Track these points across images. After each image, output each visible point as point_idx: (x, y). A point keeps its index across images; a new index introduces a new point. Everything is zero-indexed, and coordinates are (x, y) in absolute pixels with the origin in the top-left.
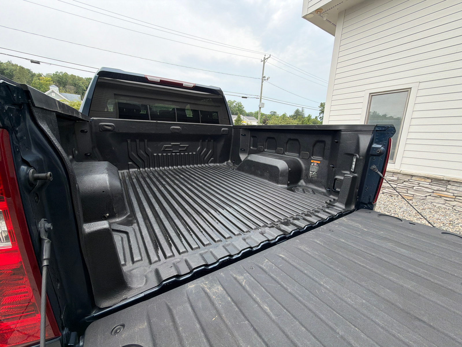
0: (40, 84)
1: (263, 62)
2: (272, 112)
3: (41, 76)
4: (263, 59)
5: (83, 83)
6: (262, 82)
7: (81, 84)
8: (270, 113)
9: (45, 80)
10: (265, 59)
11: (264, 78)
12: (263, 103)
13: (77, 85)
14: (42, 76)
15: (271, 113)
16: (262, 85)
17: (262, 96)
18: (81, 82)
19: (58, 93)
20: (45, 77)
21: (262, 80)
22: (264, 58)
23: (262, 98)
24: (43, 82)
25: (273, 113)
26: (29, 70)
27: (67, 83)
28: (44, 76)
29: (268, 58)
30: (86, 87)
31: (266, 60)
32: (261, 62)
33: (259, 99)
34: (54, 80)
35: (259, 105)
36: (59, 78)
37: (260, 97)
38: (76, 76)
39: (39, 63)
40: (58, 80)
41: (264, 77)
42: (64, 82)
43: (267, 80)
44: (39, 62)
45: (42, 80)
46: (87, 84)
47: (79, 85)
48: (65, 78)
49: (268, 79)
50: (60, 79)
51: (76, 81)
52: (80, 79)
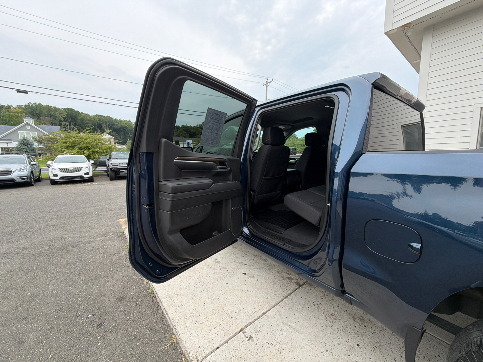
0: (10, 116)
1: (265, 86)
3: (10, 108)
4: (265, 83)
5: (60, 114)
7: (58, 114)
9: (15, 112)
10: (268, 83)
13: (53, 116)
14: (12, 108)
18: (57, 112)
19: (33, 125)
22: (267, 82)
24: (14, 114)
27: (41, 114)
29: (270, 82)
30: (64, 117)
31: (268, 84)
32: (263, 85)
34: (27, 112)
36: (32, 109)
38: (52, 107)
39: (27, 93)
40: (32, 112)
42: (37, 113)
44: (27, 91)
46: (65, 115)
47: (56, 116)
48: (39, 109)
50: (34, 110)
51: (52, 112)
52: (56, 109)
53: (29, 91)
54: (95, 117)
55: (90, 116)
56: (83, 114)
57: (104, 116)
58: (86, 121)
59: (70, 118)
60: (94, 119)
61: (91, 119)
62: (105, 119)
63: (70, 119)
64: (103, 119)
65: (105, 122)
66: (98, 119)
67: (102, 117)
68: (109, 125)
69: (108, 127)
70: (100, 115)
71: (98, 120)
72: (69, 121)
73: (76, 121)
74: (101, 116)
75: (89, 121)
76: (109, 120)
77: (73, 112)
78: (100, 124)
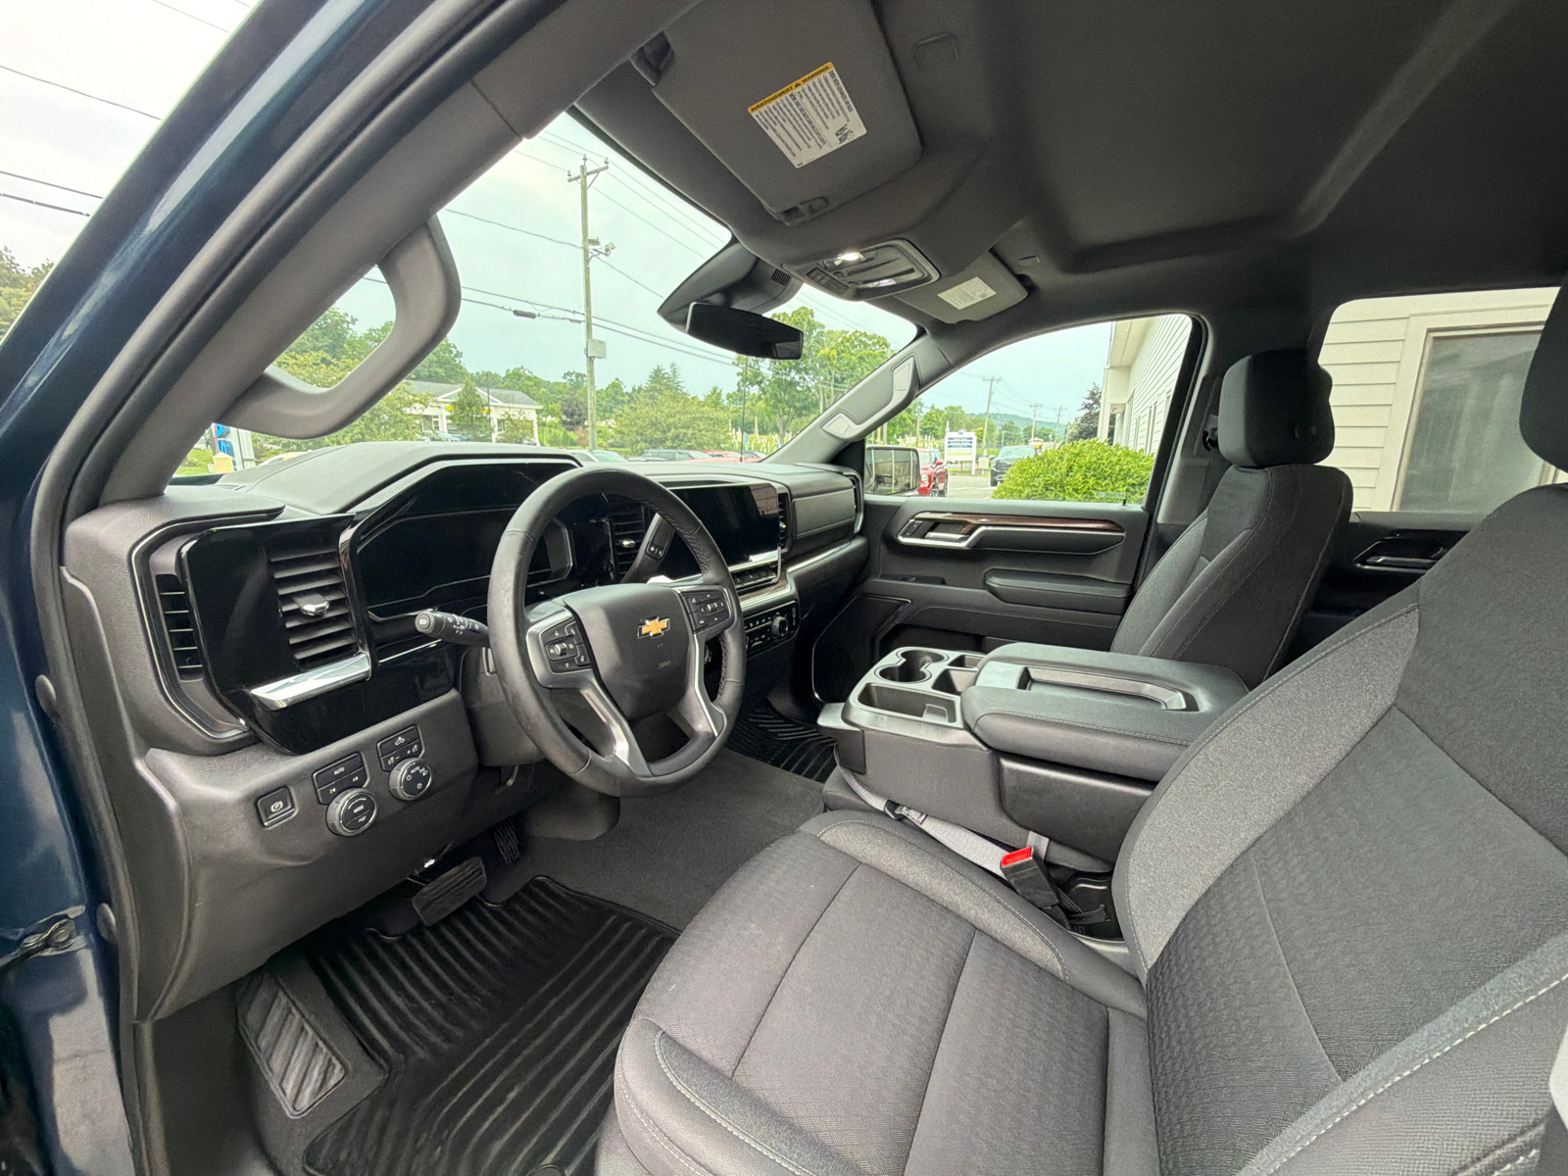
1: (577, 185)
2: (569, 374)
4: (577, 172)
6: (587, 261)
8: (564, 377)
10: (588, 174)
11: (596, 247)
12: (600, 342)
15: (569, 377)
16: (587, 270)
17: (593, 314)
21: (586, 252)
22: (583, 168)
23: (594, 321)
25: (574, 377)
29: (597, 172)
31: (589, 178)
32: (570, 181)
33: (584, 325)
35: (587, 350)
37: (583, 318)
41: (595, 242)
43: (606, 254)
49: (607, 250)
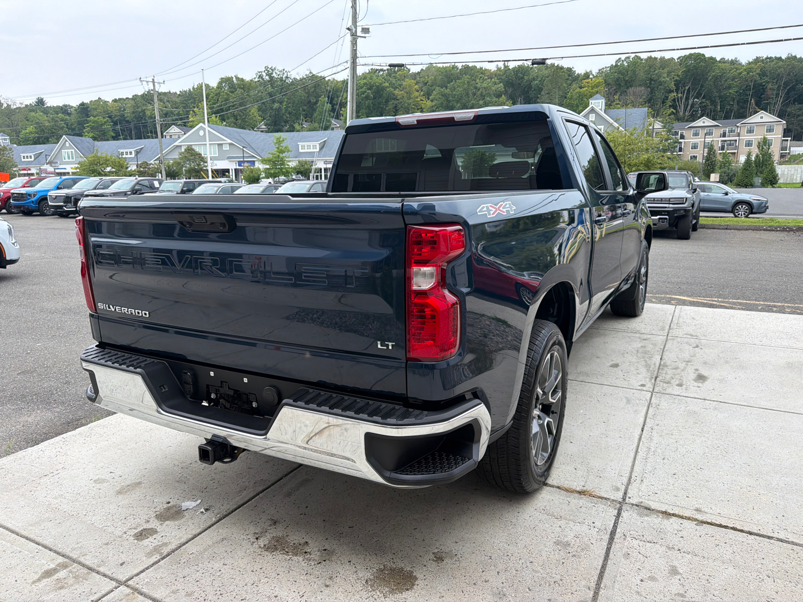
3: (587, 77)
5: (670, 73)
7: (666, 75)
9: (590, 85)
13: (654, 81)
14: (591, 76)
18: (666, 70)
19: (602, 113)
20: (594, 77)
24: (586, 90)
26: (571, 69)
27: (634, 81)
28: (593, 75)
30: (676, 81)
34: (610, 81)
36: (620, 72)
42: (627, 81)
44: (545, 59)
45: (585, 87)
46: (680, 74)
47: (660, 79)
48: (632, 70)
50: (623, 74)
51: (655, 71)
52: (664, 63)
53: (547, 59)
54: (753, 65)
55: (740, 64)
56: (724, 63)
57: (780, 58)
58: (726, 81)
59: (690, 80)
60: (748, 73)
61: (740, 73)
62: (780, 68)
63: (688, 83)
64: (773, 69)
65: (779, 75)
66: (758, 71)
67: (773, 61)
68: (786, 84)
69: (785, 88)
70: (767, 58)
71: (757, 74)
72: (687, 88)
73: (702, 86)
74: (771, 58)
75: (733, 79)
76: (793, 68)
77: (700, 62)
78: (761, 85)
